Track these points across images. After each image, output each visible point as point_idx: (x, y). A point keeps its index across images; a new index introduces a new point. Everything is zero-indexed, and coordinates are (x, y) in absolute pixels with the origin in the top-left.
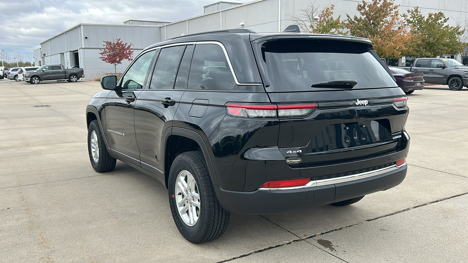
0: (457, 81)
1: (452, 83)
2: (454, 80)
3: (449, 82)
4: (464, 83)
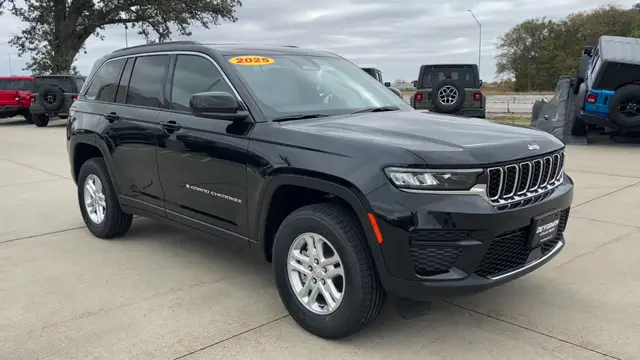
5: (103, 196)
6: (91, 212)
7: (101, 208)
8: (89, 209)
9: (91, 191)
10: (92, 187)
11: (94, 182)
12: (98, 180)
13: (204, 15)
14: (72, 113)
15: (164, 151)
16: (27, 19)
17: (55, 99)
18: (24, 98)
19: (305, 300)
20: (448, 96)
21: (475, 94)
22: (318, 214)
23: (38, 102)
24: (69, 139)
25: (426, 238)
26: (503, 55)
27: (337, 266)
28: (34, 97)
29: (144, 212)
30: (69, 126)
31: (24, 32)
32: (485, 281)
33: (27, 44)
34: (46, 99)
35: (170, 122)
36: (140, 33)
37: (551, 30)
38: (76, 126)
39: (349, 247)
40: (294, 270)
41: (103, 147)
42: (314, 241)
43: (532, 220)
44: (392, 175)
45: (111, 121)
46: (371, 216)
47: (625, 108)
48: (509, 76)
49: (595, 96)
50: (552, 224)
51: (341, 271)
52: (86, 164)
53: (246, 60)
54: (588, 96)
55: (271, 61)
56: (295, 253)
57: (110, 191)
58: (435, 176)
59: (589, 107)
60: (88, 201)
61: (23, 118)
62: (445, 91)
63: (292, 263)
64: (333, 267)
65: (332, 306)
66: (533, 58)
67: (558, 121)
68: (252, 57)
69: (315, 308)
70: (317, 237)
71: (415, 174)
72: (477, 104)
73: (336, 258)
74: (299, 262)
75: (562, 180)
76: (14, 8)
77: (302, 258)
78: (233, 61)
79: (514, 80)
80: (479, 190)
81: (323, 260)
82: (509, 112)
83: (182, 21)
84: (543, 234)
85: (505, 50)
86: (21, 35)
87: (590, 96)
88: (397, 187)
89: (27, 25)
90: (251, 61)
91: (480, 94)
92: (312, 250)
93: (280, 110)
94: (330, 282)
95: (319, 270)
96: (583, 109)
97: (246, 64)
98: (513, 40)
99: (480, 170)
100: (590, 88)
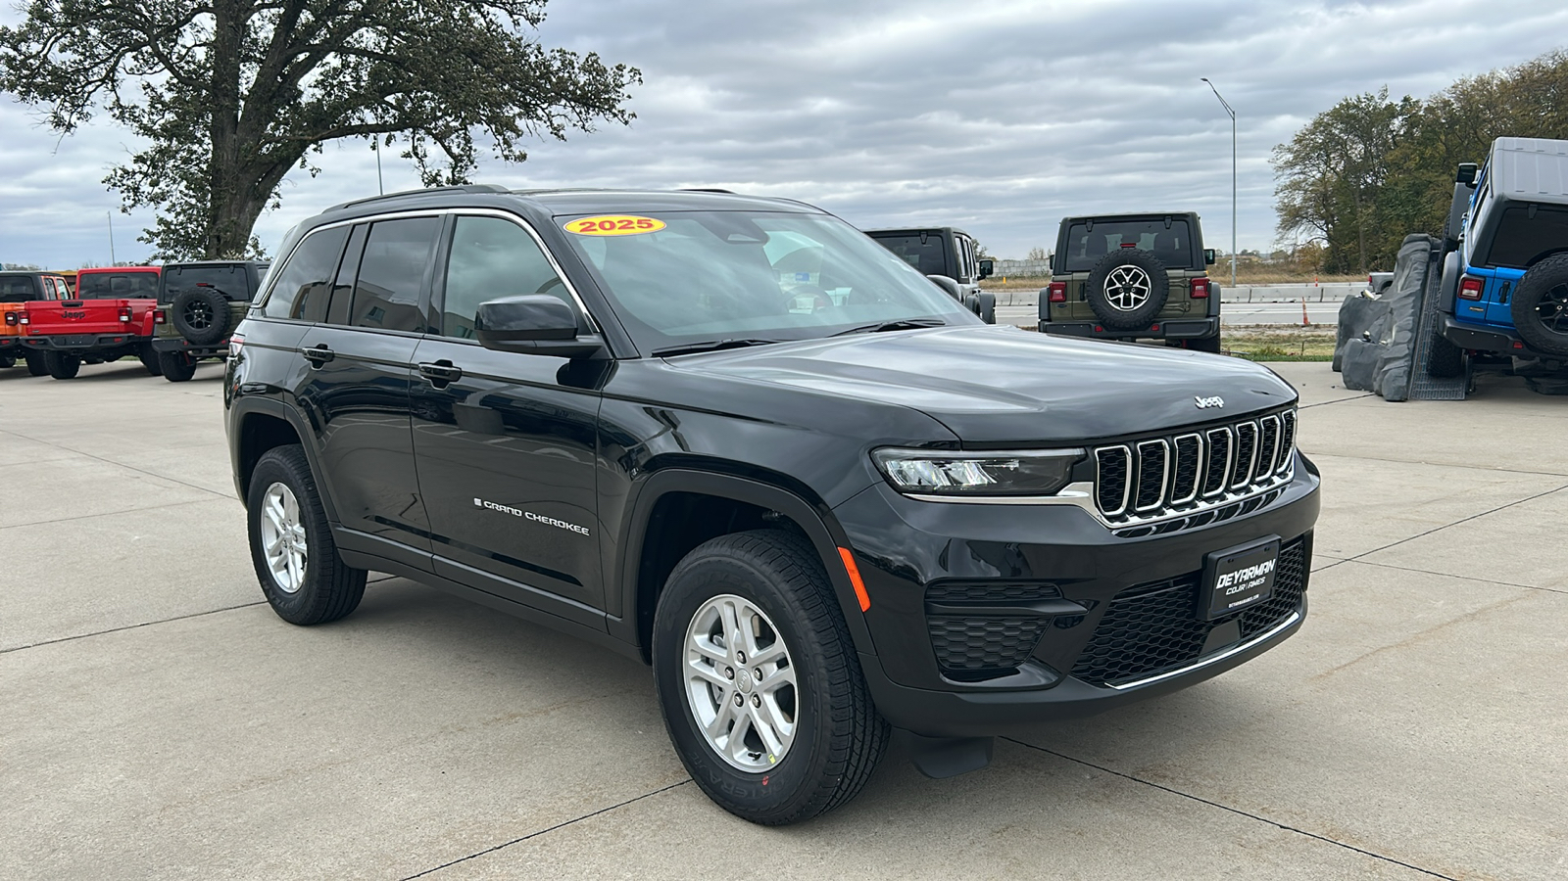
5: (302, 531)
6: (278, 567)
7: (298, 558)
8: (272, 561)
9: (276, 520)
10: (280, 509)
11: (282, 502)
12: (290, 497)
13: (554, 109)
14: (237, 348)
15: (452, 433)
16: (147, 130)
17: (209, 318)
18: (140, 317)
19: (720, 744)
20: (1127, 289)
21: (1193, 283)
22: (740, 553)
23: (170, 324)
24: (228, 403)
25: (963, 599)
26: (1295, 186)
27: (782, 663)
28: (163, 313)
29: (393, 563)
30: (228, 379)
31: (139, 159)
32: (1098, 693)
33: (145, 188)
34: (189, 318)
35: (440, 363)
36: (407, 155)
37: (1412, 122)
38: (245, 374)
39: (803, 622)
40: (698, 678)
41: (301, 421)
42: (735, 612)
43: (1205, 558)
44: (891, 467)
45: (317, 363)
46: (845, 555)
47: (1552, 309)
48: (1312, 236)
49: (1480, 283)
50: (1257, 571)
51: (790, 675)
52: (263, 460)
53: (602, 225)
54: (1459, 283)
55: (658, 224)
56: (699, 640)
57: (316, 519)
58: (986, 466)
59: (1465, 309)
60: (269, 543)
61: (139, 363)
62: (1120, 278)
63: (692, 664)
64: (775, 666)
65: (776, 750)
66: (1371, 190)
67: (1395, 344)
68: (615, 219)
69: (741, 759)
70: (741, 602)
71: (940, 463)
72: (1199, 307)
73: (780, 646)
74: (707, 661)
75: (1291, 475)
76: (118, 104)
77: (713, 651)
78: (573, 227)
79: (1325, 244)
80: (1079, 494)
81: (753, 652)
82: (1306, 325)
83: (503, 127)
84: (1234, 590)
85: (1294, 175)
86: (131, 166)
87: (1466, 283)
88: (900, 491)
89: (147, 145)
90: (613, 226)
91: (1207, 284)
92: (731, 633)
93: (668, 332)
94: (769, 700)
95: (749, 677)
96: (1452, 314)
97: (600, 232)
98: (1315, 148)
99: (1077, 452)
100: (1467, 265)
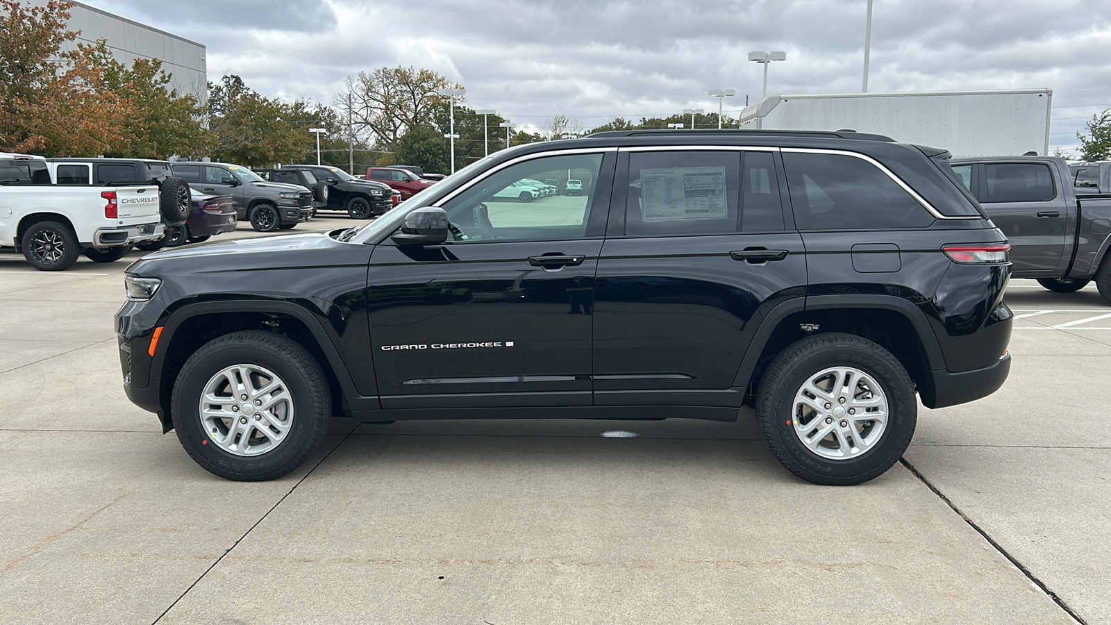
0: (267, 213)
1: (257, 216)
2: (260, 210)
3: (252, 214)
4: (282, 217)
